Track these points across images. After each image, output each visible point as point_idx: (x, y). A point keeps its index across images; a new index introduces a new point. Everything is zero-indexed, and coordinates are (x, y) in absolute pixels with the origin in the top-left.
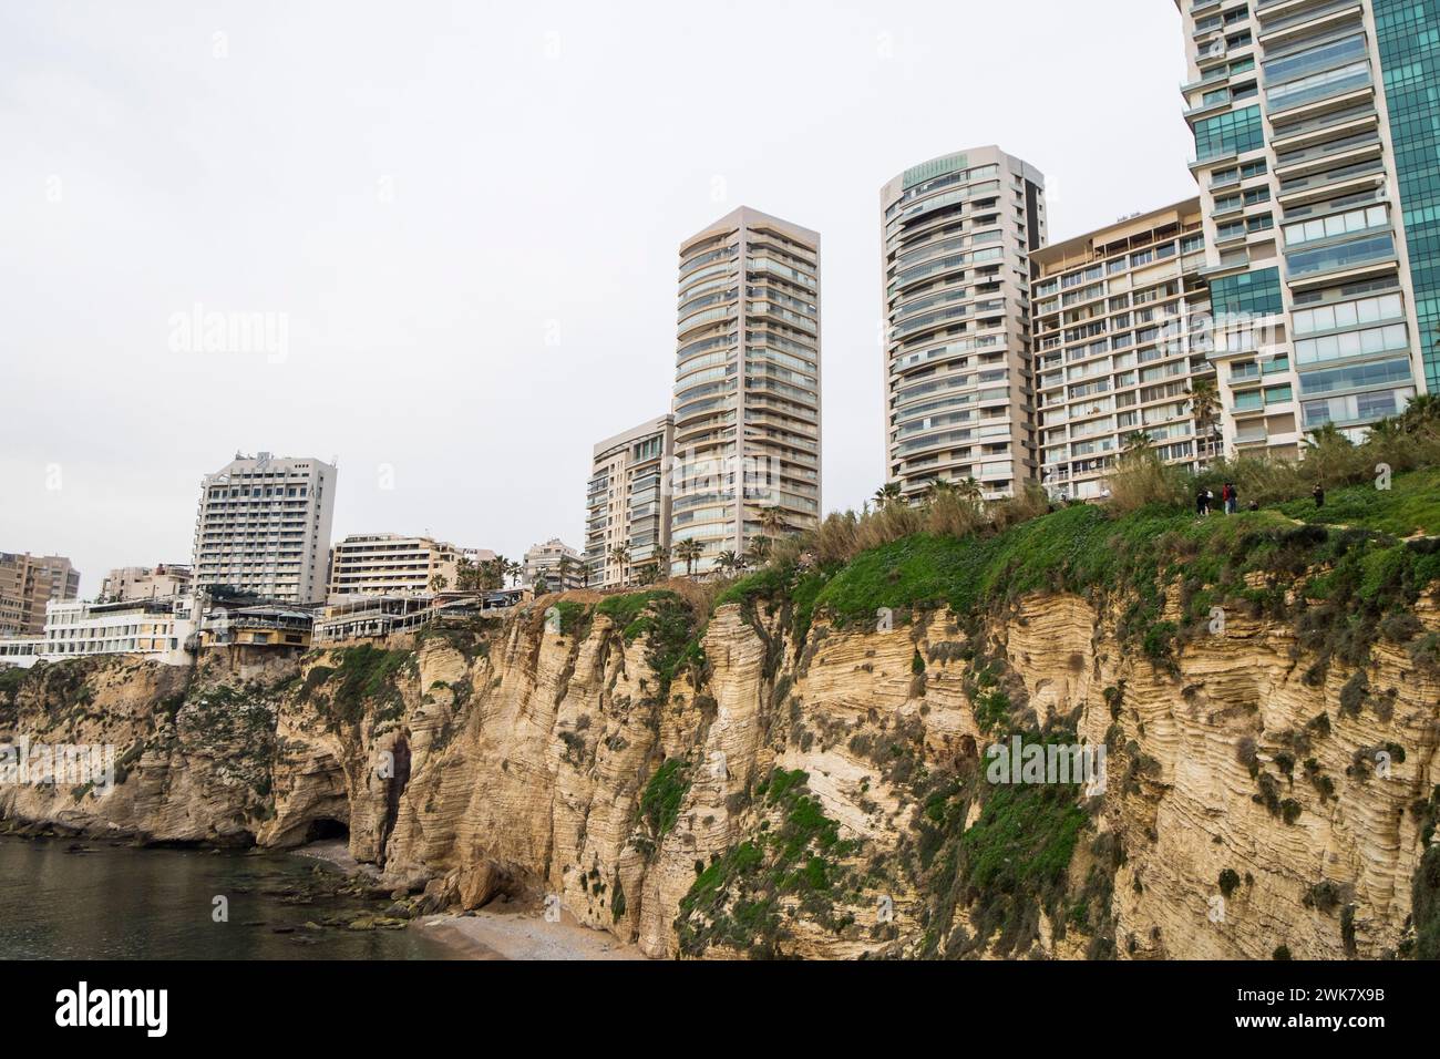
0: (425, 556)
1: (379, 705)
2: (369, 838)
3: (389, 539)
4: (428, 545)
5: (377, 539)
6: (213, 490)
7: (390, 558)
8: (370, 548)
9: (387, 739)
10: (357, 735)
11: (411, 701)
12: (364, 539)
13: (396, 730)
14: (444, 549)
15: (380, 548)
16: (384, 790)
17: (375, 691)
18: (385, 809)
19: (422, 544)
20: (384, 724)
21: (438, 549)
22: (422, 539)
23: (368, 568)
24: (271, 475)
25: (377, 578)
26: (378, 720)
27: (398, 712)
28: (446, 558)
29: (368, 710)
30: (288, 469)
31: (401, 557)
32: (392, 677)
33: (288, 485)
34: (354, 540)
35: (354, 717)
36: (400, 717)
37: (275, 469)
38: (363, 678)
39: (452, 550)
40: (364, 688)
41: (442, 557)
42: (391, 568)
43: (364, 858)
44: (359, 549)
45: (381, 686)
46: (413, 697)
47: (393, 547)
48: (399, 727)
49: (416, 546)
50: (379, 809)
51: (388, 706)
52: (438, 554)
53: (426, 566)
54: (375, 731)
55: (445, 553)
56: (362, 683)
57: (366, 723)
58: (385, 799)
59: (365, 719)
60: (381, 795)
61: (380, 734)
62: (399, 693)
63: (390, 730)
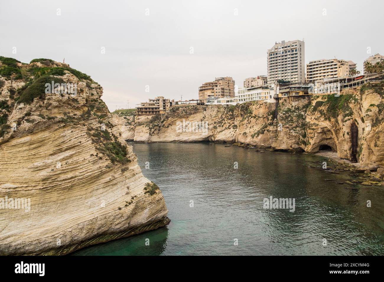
0: (335, 65)
1: (344, 112)
2: (346, 152)
3: (323, 61)
4: (336, 61)
5: (319, 61)
6: (270, 54)
7: (324, 67)
8: (318, 65)
9: (349, 123)
10: (337, 121)
11: (356, 110)
12: (315, 62)
13: (351, 120)
14: (342, 62)
15: (320, 64)
16: (350, 138)
17: (342, 108)
18: (351, 144)
19: (335, 61)
20: (347, 118)
21: (339, 62)
22: (334, 60)
23: (317, 71)
24: (286, 47)
25: (320, 73)
26: (345, 117)
27: (351, 114)
28: (343, 64)
29: (340, 114)
30: (291, 44)
31: (328, 66)
32: (347, 103)
33: (291, 49)
34: (312, 63)
35: (335, 116)
36: (352, 116)
37: (287, 45)
38: (336, 104)
39: (344, 62)
40: (337, 107)
41: (341, 64)
42: (325, 70)
43: (343, 157)
44: (314, 65)
45: (344, 106)
46: (357, 109)
47: (325, 63)
48: (352, 119)
49: (332, 62)
50: (349, 144)
51: (347, 112)
52: (340, 64)
53: (336, 68)
54: (344, 120)
55: (342, 63)
56: (336, 106)
57: (340, 118)
58: (351, 141)
59: (339, 116)
60: (349, 140)
61: (346, 121)
62: (350, 108)
63: (349, 120)
